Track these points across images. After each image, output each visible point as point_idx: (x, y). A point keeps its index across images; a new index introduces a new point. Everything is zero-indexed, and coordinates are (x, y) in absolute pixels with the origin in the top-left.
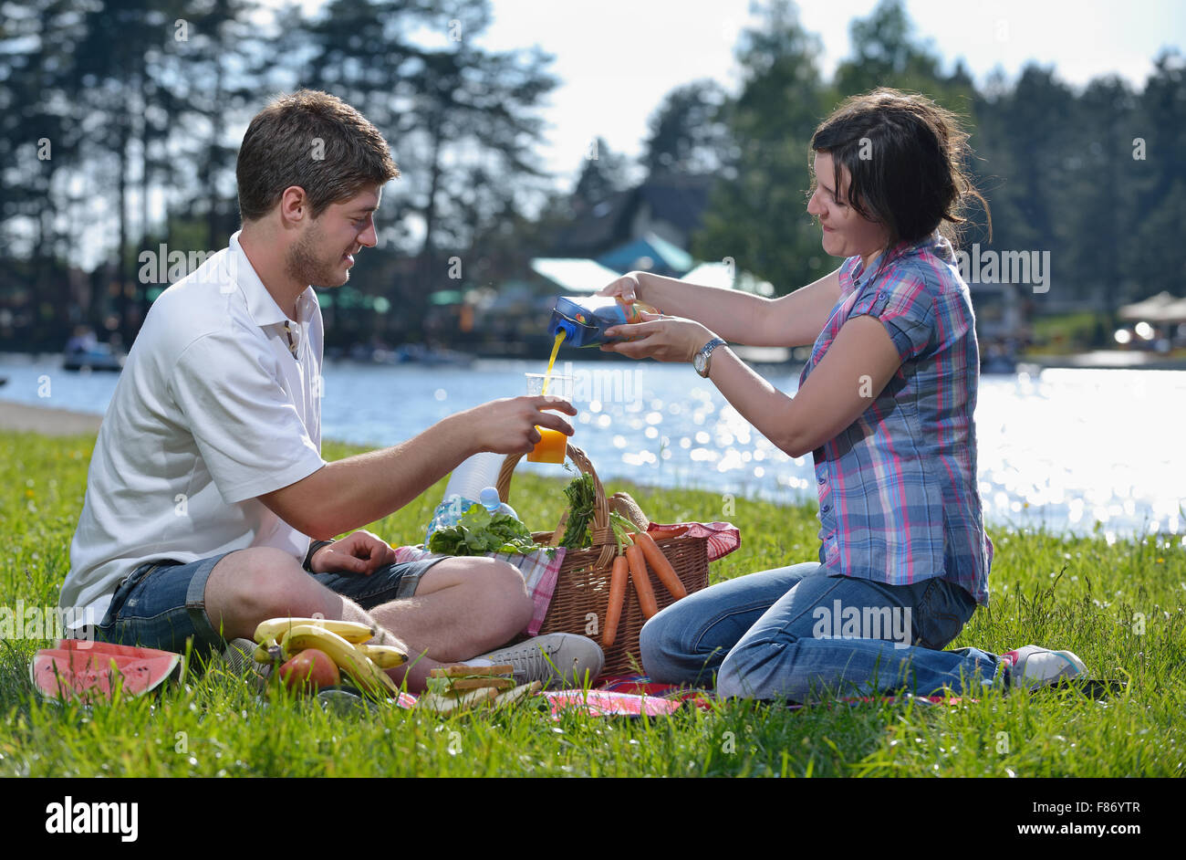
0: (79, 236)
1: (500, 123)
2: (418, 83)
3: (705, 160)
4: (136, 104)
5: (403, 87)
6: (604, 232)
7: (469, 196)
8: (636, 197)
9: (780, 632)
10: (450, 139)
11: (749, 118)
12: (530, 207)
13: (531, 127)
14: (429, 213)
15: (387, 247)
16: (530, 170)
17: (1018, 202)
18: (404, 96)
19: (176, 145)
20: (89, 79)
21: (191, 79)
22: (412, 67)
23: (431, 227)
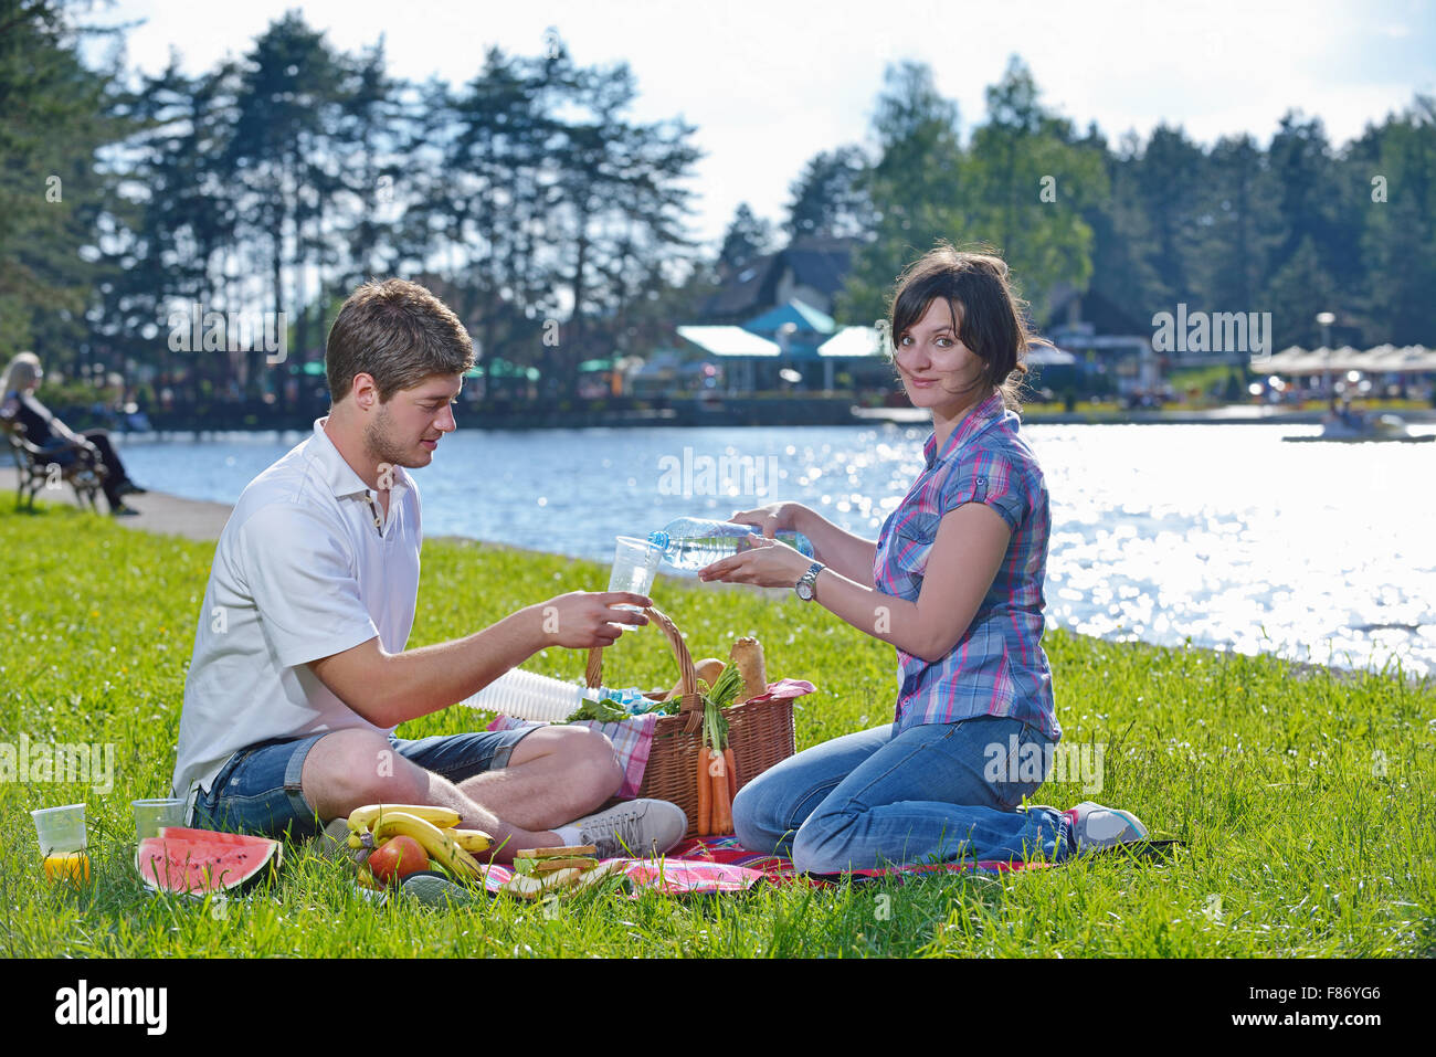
1: (645, 195)
2: (563, 157)
3: (846, 225)
4: (288, 185)
5: (549, 162)
6: (750, 298)
7: (616, 266)
8: (781, 261)
9: (852, 801)
10: (596, 212)
12: (677, 275)
13: (675, 198)
14: (578, 284)
15: (536, 317)
16: (676, 240)
17: (1150, 259)
18: (550, 169)
19: (328, 223)
20: (243, 161)
21: (342, 158)
22: (558, 141)
23: (579, 298)
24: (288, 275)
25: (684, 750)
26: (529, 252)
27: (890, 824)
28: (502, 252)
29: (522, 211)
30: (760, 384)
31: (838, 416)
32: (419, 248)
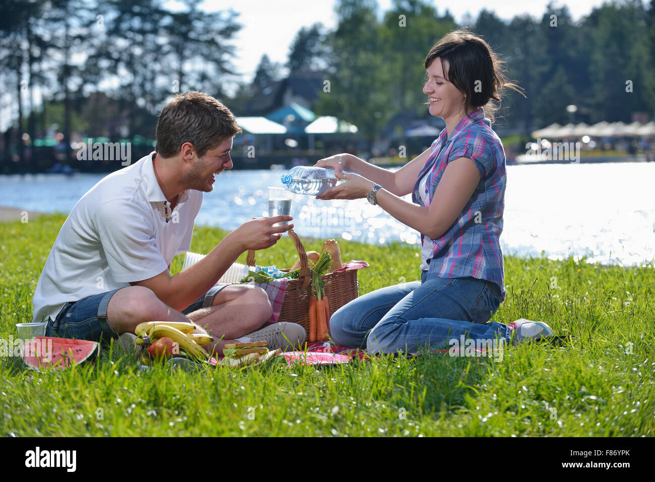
1: (213, 48)
2: (170, 29)
3: (320, 64)
4: (25, 45)
5: (162, 32)
6: (269, 103)
7: (199, 86)
8: (285, 83)
9: (398, 317)
10: (188, 58)
11: (341, 42)
12: (231, 91)
13: (229, 50)
16: (230, 73)
18: (163, 36)
19: (46, 65)
21: (52, 31)
22: (166, 21)
25: (302, 297)
26: (153, 80)
27: (418, 329)
28: (139, 80)
29: (149, 58)
30: (275, 148)
32: (93, 78)
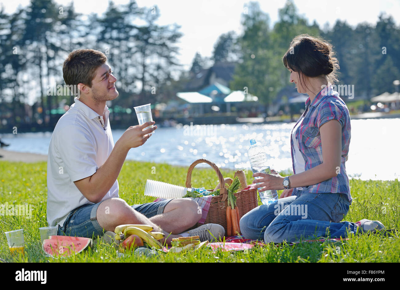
0: (27, 94)
1: (165, 49)
2: (137, 37)
3: (233, 57)
4: (44, 50)
5: (131, 39)
6: (201, 83)
7: (156, 74)
8: (211, 71)
9: (284, 219)
10: (148, 55)
11: (246, 43)
12: (176, 76)
13: (175, 50)
14: (143, 80)
15: (129, 92)
16: (175, 64)
18: (132, 42)
19: (57, 62)
20: (28, 42)
21: (61, 40)
22: (134, 32)
23: (144, 85)
24: (45, 80)
25: (222, 207)
26: (126, 70)
27: (297, 227)
28: (117, 70)
29: (124, 55)
30: (205, 112)
31: (232, 121)
